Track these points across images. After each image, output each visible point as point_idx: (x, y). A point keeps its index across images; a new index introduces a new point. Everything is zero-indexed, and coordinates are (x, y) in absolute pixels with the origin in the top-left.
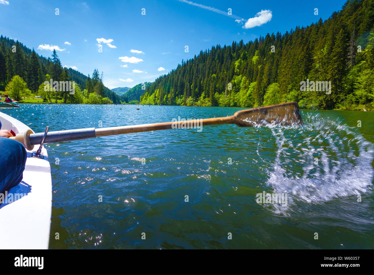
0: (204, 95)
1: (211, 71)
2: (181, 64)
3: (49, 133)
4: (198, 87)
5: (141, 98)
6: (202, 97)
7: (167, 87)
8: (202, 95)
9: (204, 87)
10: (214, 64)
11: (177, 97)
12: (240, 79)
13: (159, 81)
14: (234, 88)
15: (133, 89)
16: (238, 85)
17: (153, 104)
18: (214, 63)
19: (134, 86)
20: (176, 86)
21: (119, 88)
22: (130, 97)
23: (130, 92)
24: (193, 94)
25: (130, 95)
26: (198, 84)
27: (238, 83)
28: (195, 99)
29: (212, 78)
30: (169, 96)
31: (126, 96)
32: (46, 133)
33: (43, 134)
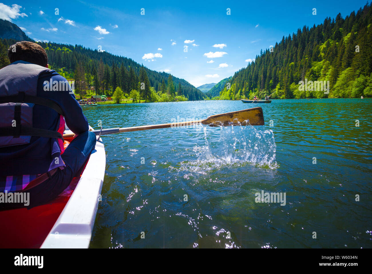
0: (280, 86)
1: (290, 59)
2: (260, 55)
3: (103, 130)
4: (273, 78)
5: (220, 93)
6: (277, 89)
7: (242, 81)
8: (277, 87)
9: (280, 78)
10: (294, 51)
11: (251, 91)
12: (322, 65)
13: (237, 74)
14: (311, 77)
15: (218, 85)
16: (318, 72)
17: (229, 99)
18: (295, 49)
19: (219, 82)
20: (251, 79)
21: (207, 84)
22: (214, 93)
23: (215, 88)
24: (266, 86)
25: (215, 91)
26: (273, 75)
27: (318, 70)
28: (268, 92)
29: (289, 67)
30: (243, 90)
31: (211, 92)
32: (101, 130)
33: (100, 130)
